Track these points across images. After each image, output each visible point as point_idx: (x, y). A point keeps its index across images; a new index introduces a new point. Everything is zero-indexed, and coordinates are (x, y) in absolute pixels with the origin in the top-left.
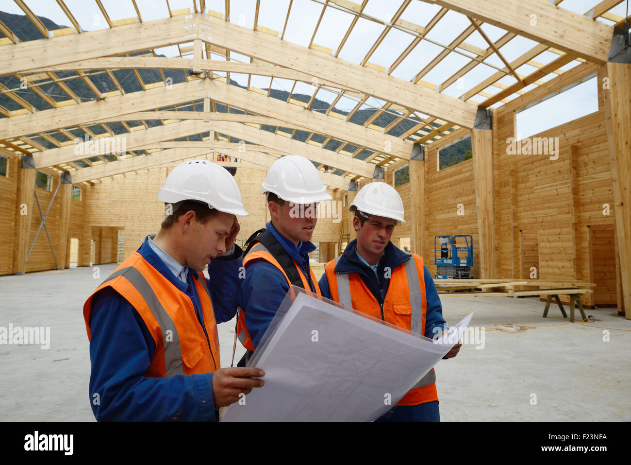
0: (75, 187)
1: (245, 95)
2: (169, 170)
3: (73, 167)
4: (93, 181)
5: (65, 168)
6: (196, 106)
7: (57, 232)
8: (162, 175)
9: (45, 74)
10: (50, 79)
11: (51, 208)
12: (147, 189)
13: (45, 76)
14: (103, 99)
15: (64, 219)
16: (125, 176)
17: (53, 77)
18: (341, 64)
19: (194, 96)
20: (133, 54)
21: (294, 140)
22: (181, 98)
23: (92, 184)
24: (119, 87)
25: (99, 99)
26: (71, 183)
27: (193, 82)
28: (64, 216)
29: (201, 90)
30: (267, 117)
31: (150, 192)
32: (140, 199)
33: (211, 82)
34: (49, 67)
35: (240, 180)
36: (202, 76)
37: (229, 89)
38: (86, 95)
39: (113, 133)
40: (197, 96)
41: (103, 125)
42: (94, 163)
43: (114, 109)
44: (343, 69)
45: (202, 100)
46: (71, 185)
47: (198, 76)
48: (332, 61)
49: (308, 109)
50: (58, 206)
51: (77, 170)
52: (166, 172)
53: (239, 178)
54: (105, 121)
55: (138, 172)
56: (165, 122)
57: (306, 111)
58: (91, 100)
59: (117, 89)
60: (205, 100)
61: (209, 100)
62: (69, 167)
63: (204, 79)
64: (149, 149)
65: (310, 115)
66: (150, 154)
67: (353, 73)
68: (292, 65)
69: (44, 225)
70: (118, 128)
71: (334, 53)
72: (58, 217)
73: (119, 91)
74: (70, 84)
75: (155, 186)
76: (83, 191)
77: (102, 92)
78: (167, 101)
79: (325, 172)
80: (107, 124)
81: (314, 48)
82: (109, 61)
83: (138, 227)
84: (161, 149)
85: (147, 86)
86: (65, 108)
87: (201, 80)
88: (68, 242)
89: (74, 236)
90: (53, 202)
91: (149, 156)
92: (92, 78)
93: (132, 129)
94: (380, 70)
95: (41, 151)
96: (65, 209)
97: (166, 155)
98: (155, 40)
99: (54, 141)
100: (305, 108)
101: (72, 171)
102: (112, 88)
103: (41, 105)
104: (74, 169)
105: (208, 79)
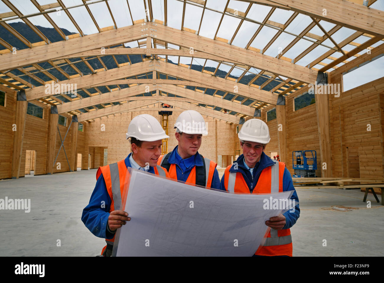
0: (80, 124)
1: (177, 69)
2: (133, 114)
3: (79, 113)
4: (90, 120)
5: (74, 113)
6: (148, 76)
7: (70, 150)
8: (129, 116)
9: (64, 60)
10: (66, 63)
11: (67, 136)
12: (120, 125)
13: (63, 61)
14: (96, 73)
15: (74, 142)
16: (108, 117)
17: (68, 61)
18: (234, 48)
19: (147, 70)
20: (112, 47)
21: (206, 95)
22: (139, 71)
23: (89, 122)
24: (104, 66)
25: (93, 73)
26: (77, 122)
27: (146, 62)
28: (74, 141)
29: (151, 66)
30: (190, 81)
31: (122, 127)
32: (117, 130)
33: (157, 61)
34: (66, 56)
35: (174, 119)
36: (152, 58)
37: (167, 65)
38: (85, 71)
39: (101, 92)
40: (149, 70)
41: (96, 88)
42: (90, 110)
43: (101, 78)
44: (235, 51)
45: (152, 72)
46: (77, 123)
47: (149, 58)
48: (228, 46)
49: (214, 76)
50: (71, 135)
51: (81, 114)
52: (131, 115)
53: (174, 118)
54: (97, 86)
55: (115, 115)
56: (130, 85)
57: (213, 77)
58: (88, 74)
59: (103, 67)
60: (153, 72)
61: (156, 72)
62: (77, 112)
63: (153, 60)
64: (121, 102)
65: (215, 79)
66: (122, 104)
67: (241, 53)
68: (204, 50)
69: (63, 146)
70: (104, 90)
71: (229, 42)
72: (70, 141)
73: (104, 68)
74: (77, 65)
75: (125, 123)
76: (84, 126)
77: (95, 69)
78: (132, 73)
79: (225, 113)
80: (98, 87)
81: (217, 39)
82: (99, 52)
83: (115, 147)
84: (128, 101)
85: (120, 65)
86: (74, 79)
87: (151, 60)
88: (76, 156)
89: (79, 152)
90: (68, 133)
91: (121, 106)
92: (89, 61)
93: (111, 90)
94: (257, 51)
95: (61, 104)
96: (74, 137)
97: (131, 104)
98: (125, 38)
99: (68, 98)
100: (212, 75)
101: (78, 114)
102: (100, 67)
103: (61, 78)
104: (79, 114)
105: (155, 59)
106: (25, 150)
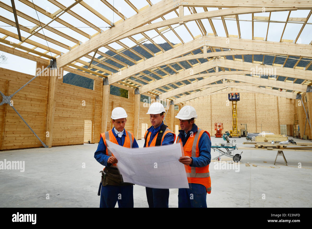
0: (175, 106)
1: (233, 63)
2: (212, 96)
3: (174, 98)
4: (182, 103)
5: (171, 99)
6: (212, 70)
7: (170, 123)
8: (209, 98)
9: (156, 68)
10: (158, 69)
11: (167, 114)
12: (203, 105)
13: (157, 69)
14: (178, 73)
15: (172, 118)
16: (194, 100)
17: (159, 68)
18: (269, 43)
19: (211, 66)
20: (185, 55)
21: (262, 78)
22: (206, 68)
23: (183, 104)
24: (183, 67)
25: (176, 73)
26: (174, 104)
27: (211, 61)
28: (172, 117)
29: (214, 64)
30: (244, 71)
31: (204, 106)
32: (201, 109)
33: (218, 59)
35: (242, 98)
36: (214, 58)
37: (226, 61)
39: (185, 84)
40: (213, 66)
41: (181, 82)
42: (181, 96)
43: (182, 76)
44: (270, 45)
45: (215, 68)
46: (174, 105)
47: (213, 58)
48: (264, 43)
49: (262, 64)
50: (170, 113)
51: (176, 99)
52: (210, 97)
53: (242, 97)
55: (199, 98)
56: (205, 78)
58: (173, 74)
59: (182, 69)
60: (216, 68)
61: (218, 67)
62: (172, 98)
63: (215, 59)
64: (201, 89)
65: (264, 67)
66: (202, 90)
67: (275, 46)
68: (245, 48)
69: (165, 121)
70: (187, 82)
71: (265, 39)
72: (170, 117)
73: (183, 69)
74: (165, 69)
75: (206, 103)
76: (179, 107)
77: (177, 70)
78: (201, 70)
79: (280, 91)
80: (182, 81)
81: (255, 39)
82: (174, 60)
83: (200, 120)
84: (206, 88)
85: (193, 65)
86: (165, 78)
87: (214, 59)
88: (174, 126)
89: (177, 124)
90: (168, 112)
91: (202, 92)
92: (172, 66)
93: (192, 82)
94: (290, 42)
95: (161, 94)
96: (172, 114)
97: (208, 90)
98: (189, 49)
99: (165, 90)
100: (261, 64)
101: (174, 100)
102: (180, 68)
103: (158, 78)
104: (174, 99)
105: (217, 58)
106: (141, 123)
